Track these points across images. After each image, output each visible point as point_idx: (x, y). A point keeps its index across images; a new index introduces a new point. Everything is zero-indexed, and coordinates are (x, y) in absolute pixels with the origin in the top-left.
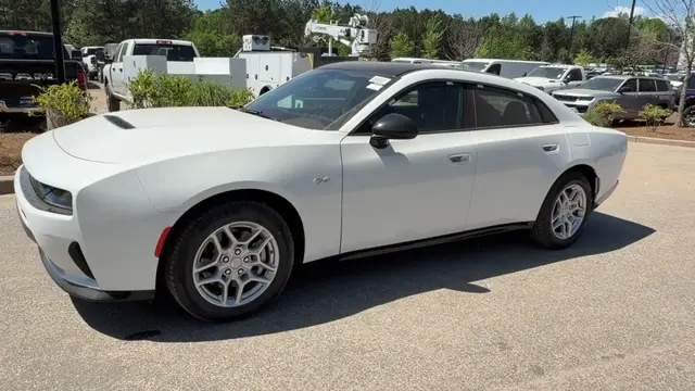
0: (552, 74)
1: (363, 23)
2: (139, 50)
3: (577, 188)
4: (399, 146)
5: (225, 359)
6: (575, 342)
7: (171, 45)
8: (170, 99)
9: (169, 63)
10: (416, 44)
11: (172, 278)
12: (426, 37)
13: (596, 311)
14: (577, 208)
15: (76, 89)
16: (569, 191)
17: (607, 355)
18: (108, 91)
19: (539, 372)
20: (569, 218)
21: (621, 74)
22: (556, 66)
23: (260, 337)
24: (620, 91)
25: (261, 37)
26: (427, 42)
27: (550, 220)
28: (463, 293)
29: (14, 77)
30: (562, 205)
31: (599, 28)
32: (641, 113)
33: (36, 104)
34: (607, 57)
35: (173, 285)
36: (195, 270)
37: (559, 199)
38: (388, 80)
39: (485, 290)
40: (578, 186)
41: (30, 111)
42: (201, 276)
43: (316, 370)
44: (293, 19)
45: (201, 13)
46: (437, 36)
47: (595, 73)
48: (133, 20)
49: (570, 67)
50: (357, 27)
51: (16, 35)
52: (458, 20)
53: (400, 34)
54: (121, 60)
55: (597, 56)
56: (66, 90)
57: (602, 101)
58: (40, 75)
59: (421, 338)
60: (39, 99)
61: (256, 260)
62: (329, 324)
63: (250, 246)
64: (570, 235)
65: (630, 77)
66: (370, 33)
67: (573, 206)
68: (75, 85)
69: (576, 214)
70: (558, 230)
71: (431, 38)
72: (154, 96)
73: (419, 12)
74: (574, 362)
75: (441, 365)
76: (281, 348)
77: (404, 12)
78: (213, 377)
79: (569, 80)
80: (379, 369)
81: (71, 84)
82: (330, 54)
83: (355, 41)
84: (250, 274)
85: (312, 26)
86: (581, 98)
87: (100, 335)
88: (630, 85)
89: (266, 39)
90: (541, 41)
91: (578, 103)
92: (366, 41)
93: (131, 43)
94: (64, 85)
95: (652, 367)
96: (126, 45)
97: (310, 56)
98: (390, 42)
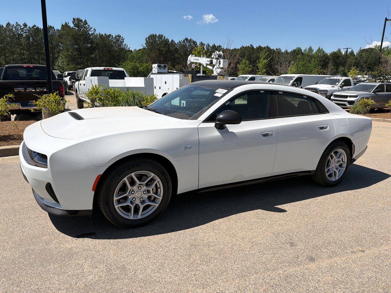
0: (333, 82)
1: (220, 56)
2: (94, 74)
3: (341, 151)
4: (232, 128)
5: (130, 249)
6: (335, 243)
7: (112, 70)
8: (109, 101)
9: (110, 80)
10: (254, 66)
11: (102, 203)
12: (259, 62)
13: (349, 224)
14: (341, 162)
15: (57, 97)
16: (336, 153)
17: (355, 250)
18: (77, 97)
19: (312, 260)
20: (336, 169)
21: (375, 81)
22: (335, 78)
23: (150, 237)
24: (374, 92)
25: (162, 65)
26: (260, 65)
27: (324, 170)
28: (270, 212)
29: (25, 90)
30: (332, 161)
31: (364, 54)
32: (387, 105)
33: (36, 105)
34: (368, 71)
35: (103, 207)
36: (115, 199)
37: (330, 157)
38: (226, 91)
39: (284, 211)
40: (341, 150)
41: (32, 109)
42: (119, 201)
43: (181, 256)
44: (182, 54)
45: (131, 51)
46: (266, 61)
47: (360, 81)
48: (93, 56)
49: (344, 78)
50: (216, 59)
51: (27, 67)
52: (278, 52)
53: (244, 61)
54: (84, 79)
55: (362, 71)
56: (52, 97)
57: (363, 98)
58: (39, 89)
59: (243, 238)
60: (37, 103)
61: (150, 193)
62: (191, 229)
63: (147, 185)
64: (337, 178)
65: (380, 83)
66: (224, 61)
67: (338, 161)
68: (57, 94)
69: (341, 166)
70: (330, 175)
71: (262, 63)
72: (100, 99)
73: (255, 47)
74: (334, 254)
75: (253, 255)
76: (162, 243)
77: (246, 48)
78: (123, 260)
79: (343, 86)
80: (217, 256)
81: (55, 94)
82: (201, 74)
83: (215, 67)
84: (147, 200)
85: (192, 59)
86: (351, 97)
87: (62, 235)
88: (380, 89)
89: (165, 66)
90: (328, 63)
91: (349, 99)
92: (221, 66)
93: (90, 70)
94: (51, 94)
95: (382, 258)
96: (87, 71)
97: (190, 76)
98: (238, 66)
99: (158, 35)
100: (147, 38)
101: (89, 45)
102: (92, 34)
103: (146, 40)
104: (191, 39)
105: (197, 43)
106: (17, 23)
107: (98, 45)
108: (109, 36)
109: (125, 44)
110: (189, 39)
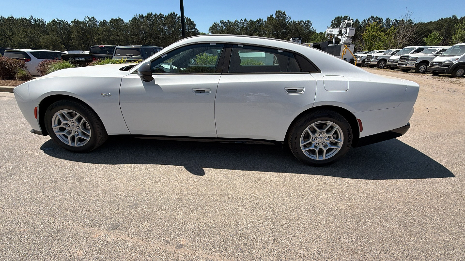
99: (343, 17)
100: (333, 20)
101: (285, 31)
102: (288, 22)
103: (332, 22)
104: (377, 17)
105: (383, 20)
106: (241, 19)
107: (291, 30)
108: (301, 22)
109: (313, 27)
110: (374, 17)
